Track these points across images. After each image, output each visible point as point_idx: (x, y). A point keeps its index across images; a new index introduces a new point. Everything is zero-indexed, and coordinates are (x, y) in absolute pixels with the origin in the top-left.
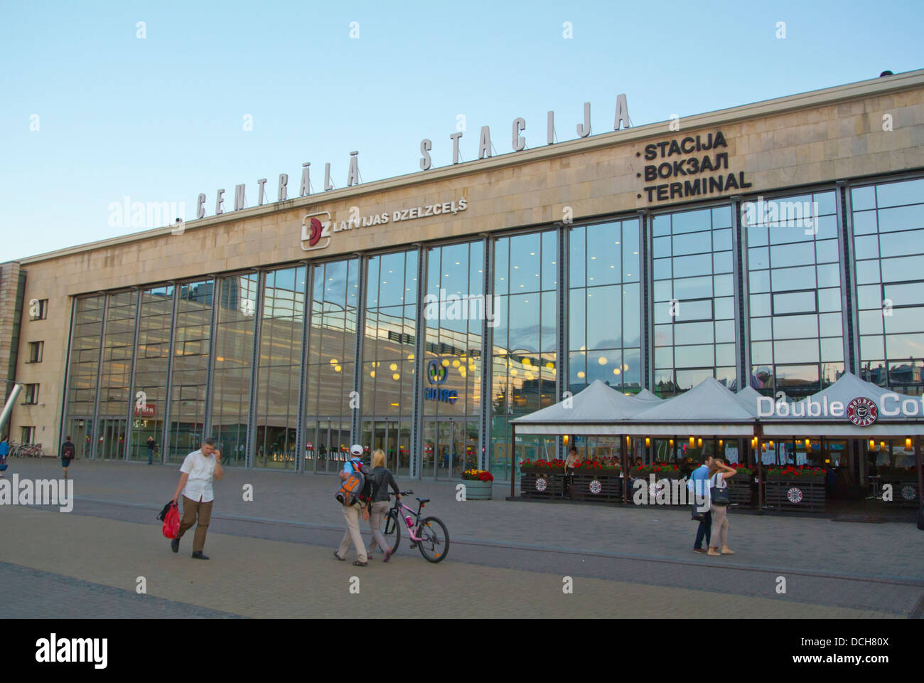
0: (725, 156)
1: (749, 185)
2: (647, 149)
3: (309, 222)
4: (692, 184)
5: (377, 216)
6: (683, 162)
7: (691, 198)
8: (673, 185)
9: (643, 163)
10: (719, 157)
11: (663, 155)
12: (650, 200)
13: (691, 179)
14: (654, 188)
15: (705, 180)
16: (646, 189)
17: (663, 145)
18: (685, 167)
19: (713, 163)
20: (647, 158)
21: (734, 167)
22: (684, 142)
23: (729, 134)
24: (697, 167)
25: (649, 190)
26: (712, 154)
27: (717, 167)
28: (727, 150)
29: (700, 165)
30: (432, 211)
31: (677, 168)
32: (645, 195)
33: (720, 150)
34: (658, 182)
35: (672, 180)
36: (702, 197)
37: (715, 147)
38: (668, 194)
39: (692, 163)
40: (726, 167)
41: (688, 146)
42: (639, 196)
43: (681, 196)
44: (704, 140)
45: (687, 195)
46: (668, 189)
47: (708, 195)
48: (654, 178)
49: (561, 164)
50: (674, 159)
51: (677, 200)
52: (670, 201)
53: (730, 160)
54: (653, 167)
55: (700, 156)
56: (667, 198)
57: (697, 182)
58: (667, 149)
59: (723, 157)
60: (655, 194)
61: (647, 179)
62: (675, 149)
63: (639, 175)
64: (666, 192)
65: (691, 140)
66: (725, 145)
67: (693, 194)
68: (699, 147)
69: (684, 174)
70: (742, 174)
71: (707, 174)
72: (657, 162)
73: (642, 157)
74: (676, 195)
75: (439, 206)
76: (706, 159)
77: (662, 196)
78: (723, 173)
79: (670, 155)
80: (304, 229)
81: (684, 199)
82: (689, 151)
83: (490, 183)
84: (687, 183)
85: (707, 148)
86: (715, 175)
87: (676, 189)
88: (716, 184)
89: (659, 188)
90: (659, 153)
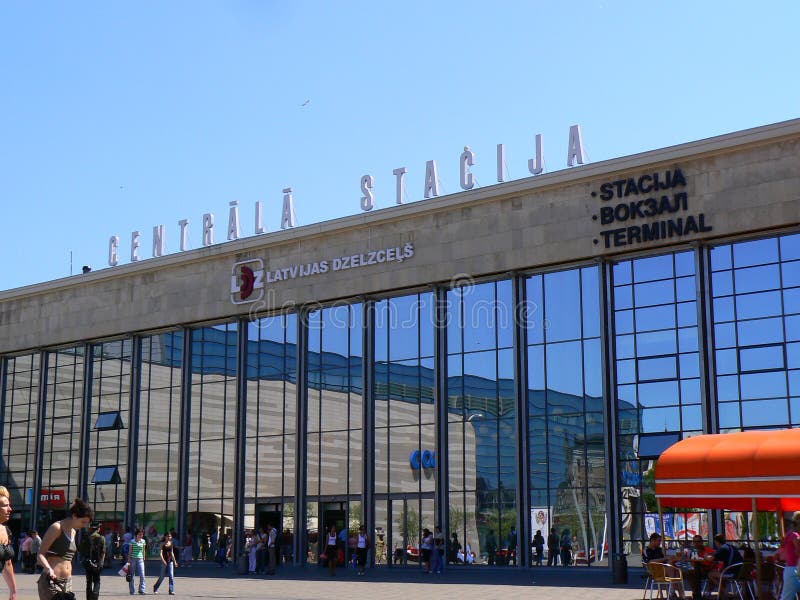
0: (684, 196)
1: (710, 229)
2: (603, 188)
3: (239, 272)
4: (650, 227)
5: (316, 265)
6: (640, 203)
7: (651, 243)
8: (630, 229)
9: (599, 204)
10: (677, 197)
11: (620, 196)
12: (607, 245)
13: (648, 221)
14: (611, 232)
15: (663, 223)
16: (602, 234)
17: (619, 184)
18: (643, 208)
19: (672, 204)
20: (603, 197)
21: (695, 209)
22: (641, 181)
23: (688, 173)
24: (655, 208)
25: (606, 234)
26: (670, 194)
27: (676, 209)
28: (687, 189)
29: (658, 206)
30: (375, 259)
31: (633, 211)
32: (602, 240)
33: (678, 190)
34: (615, 225)
35: (630, 223)
36: (661, 242)
37: (674, 185)
38: (626, 239)
39: (650, 204)
40: (685, 208)
41: (646, 184)
42: (596, 242)
43: (639, 241)
44: (662, 178)
45: (645, 240)
46: (626, 233)
47: (667, 241)
48: (611, 221)
49: (513, 205)
50: (632, 198)
51: (635, 245)
52: (628, 247)
53: (690, 200)
54: (610, 209)
55: (657, 195)
56: (624, 244)
57: (656, 225)
58: (624, 187)
59: (682, 199)
60: (612, 239)
61: (604, 222)
62: (632, 188)
63: (595, 218)
64: (624, 236)
65: (649, 178)
66: (684, 183)
67: (651, 238)
68: (657, 186)
69: (642, 216)
70: (702, 217)
71: (665, 217)
72: (614, 203)
73: (598, 197)
74: (634, 239)
75: (383, 253)
76: (665, 199)
77: (621, 240)
78: (682, 214)
79: (627, 194)
80: (234, 279)
81: (643, 245)
82: (647, 191)
83: (438, 226)
84: (645, 226)
85: (665, 187)
86: (674, 217)
87: (634, 233)
88: (675, 228)
89: (616, 232)
90: (615, 193)
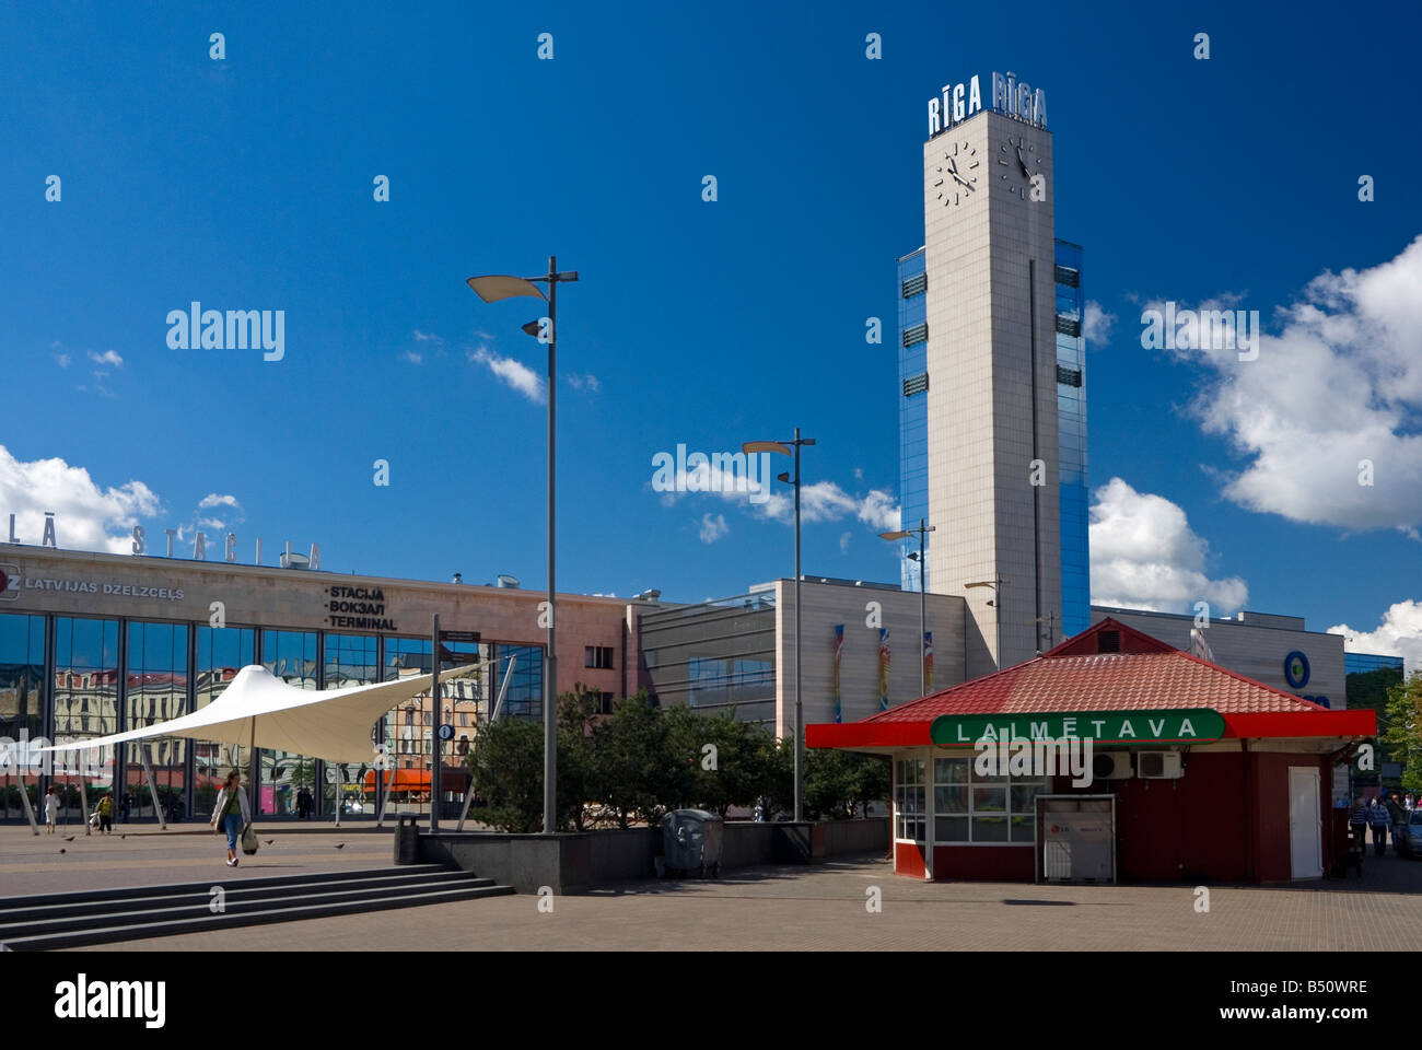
0: (382, 607)
1: (395, 629)
2: (333, 589)
4: (361, 620)
5: (84, 584)
6: (357, 604)
7: (360, 629)
8: (349, 619)
9: (329, 598)
10: (379, 606)
11: (343, 596)
12: (333, 624)
13: (361, 616)
14: (336, 617)
15: (369, 619)
16: (331, 617)
17: (344, 589)
18: (358, 608)
19: (375, 610)
20: (333, 595)
21: (387, 616)
22: (357, 591)
23: (385, 594)
24: (365, 609)
25: (333, 617)
26: (374, 603)
27: (377, 613)
28: (384, 603)
29: (367, 608)
30: (147, 593)
31: (352, 607)
32: (330, 620)
33: (379, 602)
34: (339, 613)
35: (348, 614)
36: (367, 630)
37: (377, 599)
38: (345, 623)
39: (362, 606)
40: (383, 614)
41: (360, 594)
42: (326, 620)
43: (354, 626)
44: (370, 593)
46: (346, 620)
48: (336, 610)
50: (350, 600)
51: (351, 628)
52: (346, 629)
53: (385, 610)
54: (337, 603)
55: (367, 602)
57: (364, 619)
58: (346, 592)
59: (381, 608)
60: (337, 620)
61: (332, 610)
62: (352, 593)
63: (326, 606)
64: (344, 621)
65: (362, 591)
66: (382, 599)
67: (361, 626)
68: (366, 596)
69: (356, 611)
70: (391, 621)
71: (370, 616)
72: (339, 599)
73: (330, 592)
74: (351, 625)
75: (156, 590)
76: (371, 605)
78: (379, 616)
79: (347, 597)
81: (355, 629)
82: (361, 598)
83: (205, 582)
84: (358, 619)
85: (371, 598)
86: (377, 617)
87: (350, 621)
88: (376, 624)
89: (340, 618)
90: (341, 594)
